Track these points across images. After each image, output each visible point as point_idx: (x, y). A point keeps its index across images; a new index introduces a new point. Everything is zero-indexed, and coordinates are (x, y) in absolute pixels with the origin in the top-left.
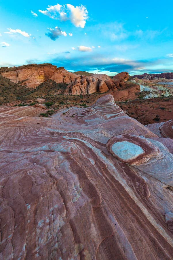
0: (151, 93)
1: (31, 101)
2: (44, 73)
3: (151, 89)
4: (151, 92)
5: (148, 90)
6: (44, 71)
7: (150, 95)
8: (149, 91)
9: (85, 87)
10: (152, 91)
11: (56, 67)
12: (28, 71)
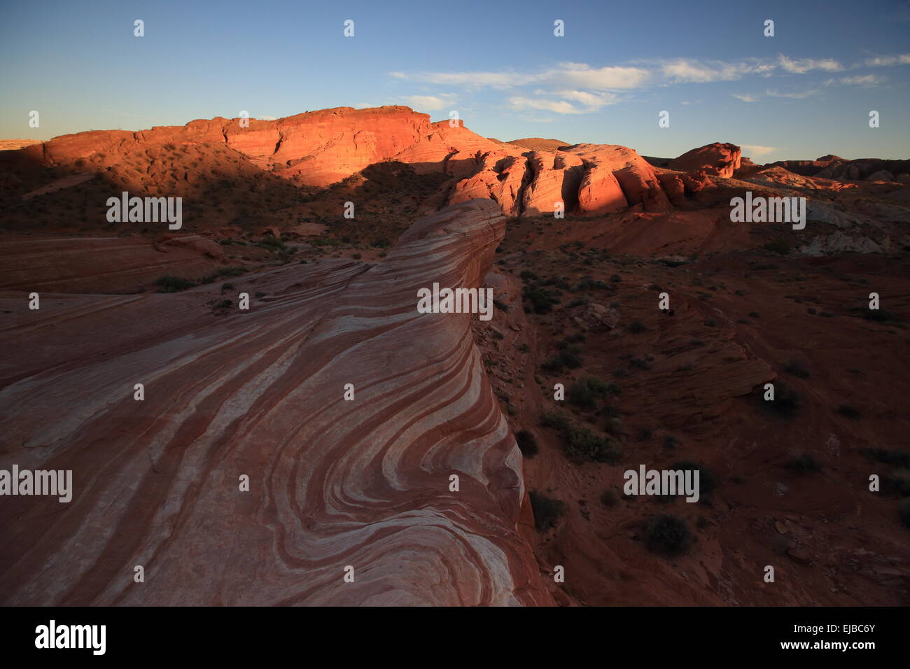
0: (838, 233)
1: (270, 232)
2: (375, 139)
3: (844, 215)
4: (842, 229)
5: (826, 216)
6: (377, 131)
7: (832, 243)
8: (831, 222)
9: (516, 191)
10: (846, 224)
11: (427, 116)
12: (319, 130)
